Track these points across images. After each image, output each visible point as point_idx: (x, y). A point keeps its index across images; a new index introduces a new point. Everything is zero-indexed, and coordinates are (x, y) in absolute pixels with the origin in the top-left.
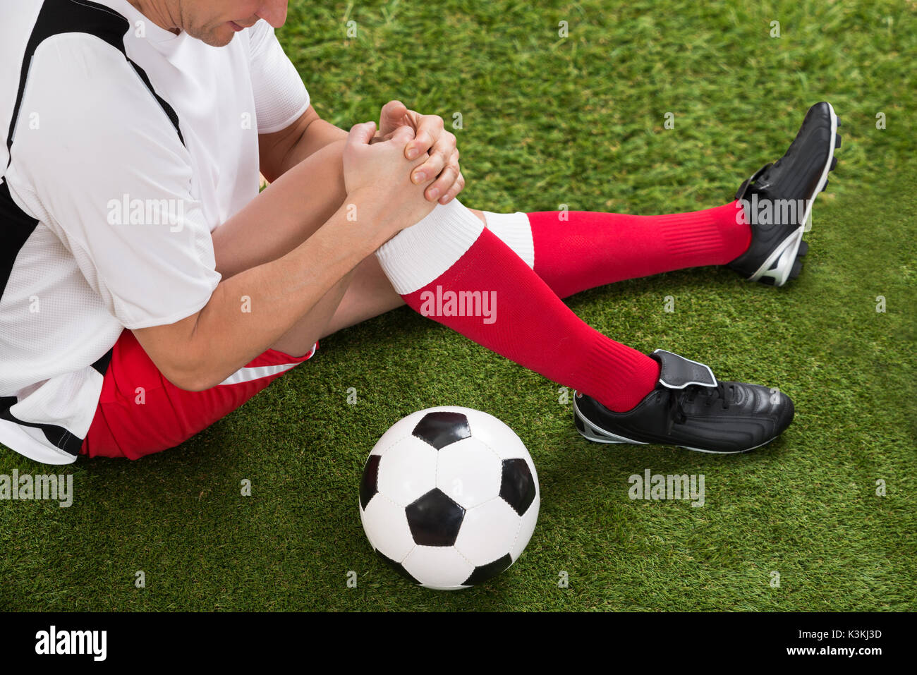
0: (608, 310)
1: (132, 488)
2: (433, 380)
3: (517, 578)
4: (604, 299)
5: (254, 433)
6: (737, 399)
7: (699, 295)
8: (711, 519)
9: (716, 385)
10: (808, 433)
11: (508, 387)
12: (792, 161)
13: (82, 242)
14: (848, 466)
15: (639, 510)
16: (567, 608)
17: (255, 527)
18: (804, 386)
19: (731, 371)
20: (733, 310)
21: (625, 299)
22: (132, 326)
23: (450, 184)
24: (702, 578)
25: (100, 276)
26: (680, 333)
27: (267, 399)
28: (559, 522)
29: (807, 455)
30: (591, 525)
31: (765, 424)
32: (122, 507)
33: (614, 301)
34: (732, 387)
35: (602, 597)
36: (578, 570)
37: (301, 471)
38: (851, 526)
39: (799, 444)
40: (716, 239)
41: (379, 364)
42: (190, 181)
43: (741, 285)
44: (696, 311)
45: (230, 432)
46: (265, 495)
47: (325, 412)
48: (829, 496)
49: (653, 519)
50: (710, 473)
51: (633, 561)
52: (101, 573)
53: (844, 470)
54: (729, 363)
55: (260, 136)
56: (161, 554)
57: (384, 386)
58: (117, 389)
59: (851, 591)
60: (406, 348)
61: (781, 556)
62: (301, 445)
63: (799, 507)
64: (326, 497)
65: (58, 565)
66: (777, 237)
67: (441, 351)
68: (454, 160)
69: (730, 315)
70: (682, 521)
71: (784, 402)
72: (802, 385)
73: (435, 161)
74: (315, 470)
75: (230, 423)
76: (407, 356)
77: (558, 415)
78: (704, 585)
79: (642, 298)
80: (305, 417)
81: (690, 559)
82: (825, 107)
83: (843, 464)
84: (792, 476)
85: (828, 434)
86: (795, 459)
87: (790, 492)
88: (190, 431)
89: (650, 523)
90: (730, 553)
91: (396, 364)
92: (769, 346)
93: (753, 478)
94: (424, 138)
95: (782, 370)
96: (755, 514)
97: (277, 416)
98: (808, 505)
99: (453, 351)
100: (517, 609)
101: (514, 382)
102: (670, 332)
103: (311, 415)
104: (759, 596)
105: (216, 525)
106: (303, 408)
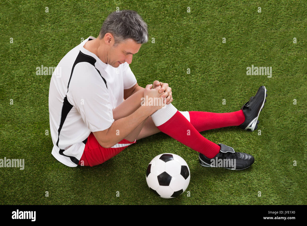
0: (208, 136)
1: (91, 173)
2: (164, 151)
3: (184, 197)
4: (207, 133)
5: (120, 162)
6: (240, 156)
7: (232, 133)
8: (233, 185)
9: (234, 152)
10: (259, 166)
11: (183, 153)
12: (255, 100)
13: (83, 111)
14: (268, 174)
15: (215, 182)
16: (197, 204)
17: (120, 183)
18: (258, 155)
19: (239, 151)
20: (240, 137)
21: (213, 133)
22: (93, 131)
23: (169, 99)
24: (231, 199)
25: (86, 119)
26: (227, 142)
27: (123, 154)
28: (195, 185)
29: (258, 171)
30: (203, 186)
31: (247, 163)
32: (88, 177)
33: (210, 134)
34: (239, 153)
35: (205, 202)
36: (200, 196)
37: (131, 171)
38: (269, 188)
39: (256, 168)
40: (236, 119)
41: (151, 147)
42: (108, 97)
43: (242, 131)
44: (231, 137)
45: (114, 161)
46: (123, 176)
47: (138, 158)
48: (263, 181)
49: (219, 185)
50: (233, 174)
51: (214, 194)
52: (83, 192)
53: (268, 175)
54: (239, 149)
55: (124, 90)
56: (97, 188)
57: (152, 152)
58: (88, 148)
59: (268, 203)
60: (158, 143)
61: (251, 194)
62: (131, 165)
63: (256, 183)
64: (138, 177)
65: (73, 190)
66: (251, 119)
67: (167, 144)
68: (171, 94)
69: (239, 138)
70: (226, 185)
71: (252, 158)
72: (257, 155)
73: (166, 94)
74: (135, 171)
75: (114, 159)
76: (158, 145)
77: (195, 160)
78: (231, 200)
79: (217, 133)
80: (132, 159)
81: (228, 194)
82: (263, 87)
83: (267, 173)
84: (254, 176)
85: (263, 166)
86: (255, 172)
87: (253, 179)
88: (105, 160)
89: (218, 186)
90: (238, 193)
91: (155, 147)
92: (249, 145)
93: (244, 176)
94: (164, 88)
95: (252, 151)
96: (244, 184)
97: (126, 158)
98: (258, 182)
99: (170, 144)
100: (184, 204)
101: (185, 152)
102: (224, 142)
103: (134, 158)
104: (245, 203)
105: (111, 182)
106: (132, 157)
